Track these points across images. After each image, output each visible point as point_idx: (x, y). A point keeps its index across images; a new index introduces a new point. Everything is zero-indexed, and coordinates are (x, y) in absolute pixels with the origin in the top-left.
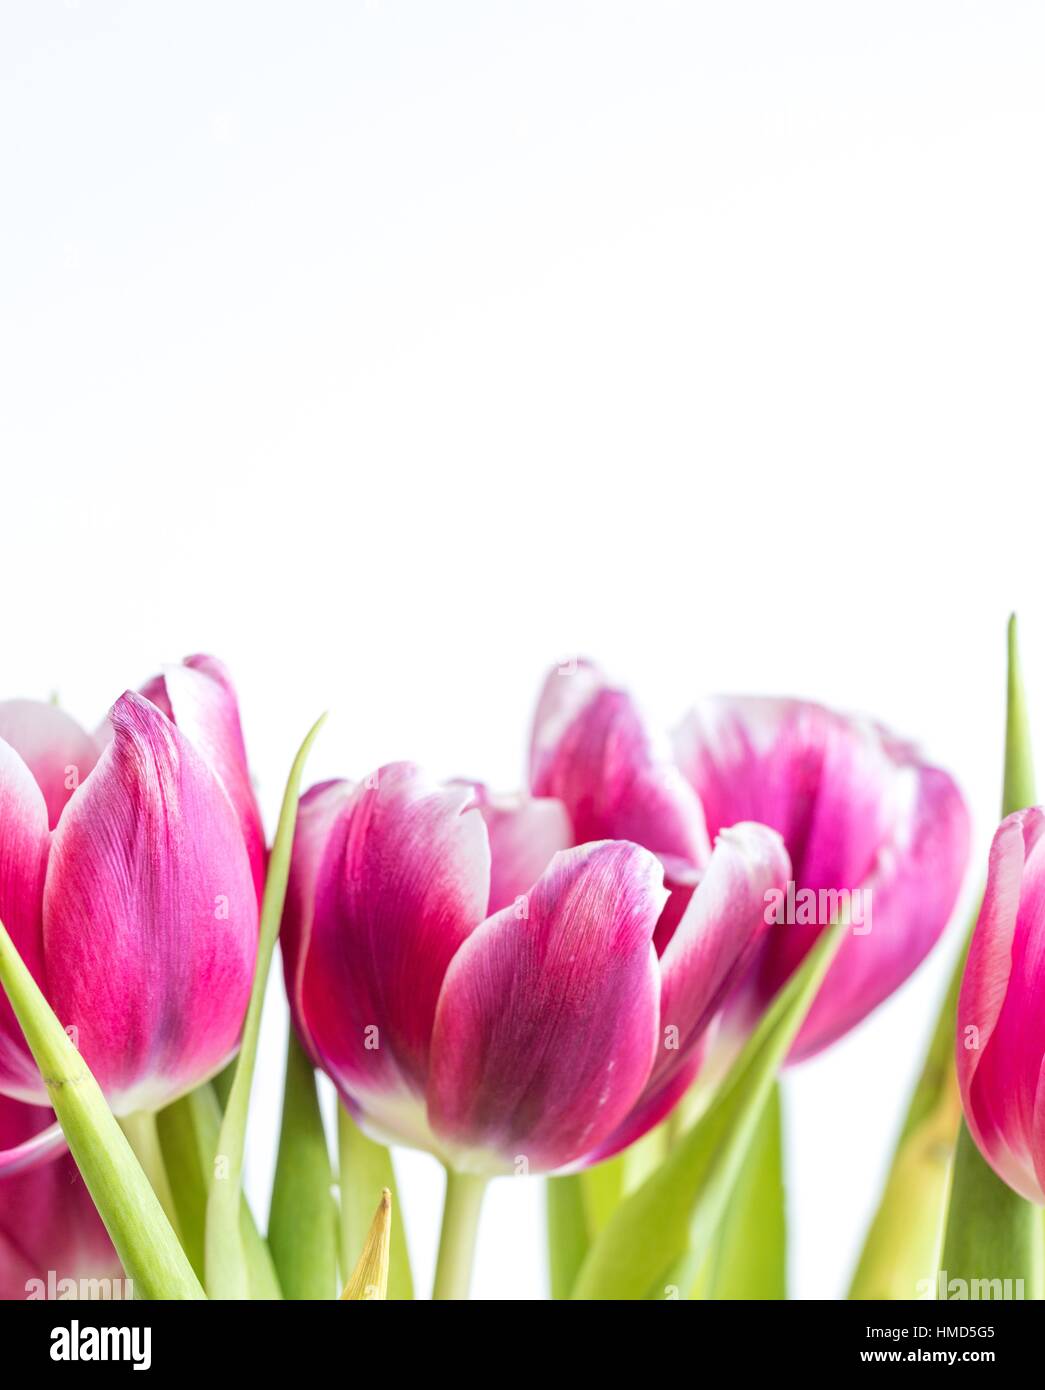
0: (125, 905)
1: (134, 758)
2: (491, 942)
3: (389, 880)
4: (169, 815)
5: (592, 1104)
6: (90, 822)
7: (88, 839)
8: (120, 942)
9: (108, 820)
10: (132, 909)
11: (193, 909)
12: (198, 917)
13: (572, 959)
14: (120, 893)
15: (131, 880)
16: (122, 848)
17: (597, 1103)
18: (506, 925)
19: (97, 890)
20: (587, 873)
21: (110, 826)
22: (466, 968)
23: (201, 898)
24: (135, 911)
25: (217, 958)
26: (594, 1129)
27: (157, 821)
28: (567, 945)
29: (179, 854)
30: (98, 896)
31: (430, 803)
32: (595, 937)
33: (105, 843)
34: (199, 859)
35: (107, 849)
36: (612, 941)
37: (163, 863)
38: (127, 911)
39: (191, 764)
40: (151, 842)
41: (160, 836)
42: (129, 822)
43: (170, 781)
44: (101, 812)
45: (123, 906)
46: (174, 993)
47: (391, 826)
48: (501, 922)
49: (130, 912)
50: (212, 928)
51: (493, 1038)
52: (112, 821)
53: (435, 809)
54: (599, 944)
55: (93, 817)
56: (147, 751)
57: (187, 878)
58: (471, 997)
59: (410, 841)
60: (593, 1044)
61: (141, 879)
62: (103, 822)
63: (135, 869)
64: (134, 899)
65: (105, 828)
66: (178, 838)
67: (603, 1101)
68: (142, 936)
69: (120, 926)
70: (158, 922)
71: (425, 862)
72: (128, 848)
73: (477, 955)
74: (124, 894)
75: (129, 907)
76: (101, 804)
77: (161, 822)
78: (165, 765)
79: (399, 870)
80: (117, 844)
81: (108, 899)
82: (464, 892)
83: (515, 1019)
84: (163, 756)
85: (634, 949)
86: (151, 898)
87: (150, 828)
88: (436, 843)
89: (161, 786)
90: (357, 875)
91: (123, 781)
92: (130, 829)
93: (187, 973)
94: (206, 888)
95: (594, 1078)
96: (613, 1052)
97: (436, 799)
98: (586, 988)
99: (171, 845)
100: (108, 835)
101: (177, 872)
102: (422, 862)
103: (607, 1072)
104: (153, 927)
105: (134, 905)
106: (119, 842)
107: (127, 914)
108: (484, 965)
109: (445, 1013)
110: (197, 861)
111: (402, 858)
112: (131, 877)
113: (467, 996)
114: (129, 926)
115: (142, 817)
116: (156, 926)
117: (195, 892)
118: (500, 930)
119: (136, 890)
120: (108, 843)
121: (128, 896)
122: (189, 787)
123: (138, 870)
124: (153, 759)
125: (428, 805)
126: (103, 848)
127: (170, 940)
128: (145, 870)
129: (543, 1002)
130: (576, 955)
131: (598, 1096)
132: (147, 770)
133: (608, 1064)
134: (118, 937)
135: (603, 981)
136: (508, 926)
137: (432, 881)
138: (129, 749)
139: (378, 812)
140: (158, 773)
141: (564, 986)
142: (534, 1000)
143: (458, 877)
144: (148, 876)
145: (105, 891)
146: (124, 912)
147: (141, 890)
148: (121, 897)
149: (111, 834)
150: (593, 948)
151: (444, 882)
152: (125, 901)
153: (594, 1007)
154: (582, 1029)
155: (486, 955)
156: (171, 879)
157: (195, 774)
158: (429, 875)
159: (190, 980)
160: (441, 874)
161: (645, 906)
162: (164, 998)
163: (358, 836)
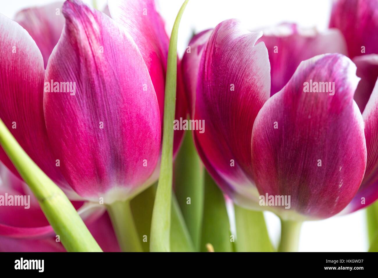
0: (80, 105)
1: (73, 31)
2: (271, 110)
3: (224, 80)
4: (96, 58)
5: (335, 187)
6: (59, 64)
7: (59, 73)
8: (80, 123)
9: (67, 63)
10: (84, 107)
11: (117, 104)
12: (120, 108)
13: (310, 117)
14: (77, 99)
15: (82, 92)
16: (75, 77)
17: (338, 187)
18: (277, 101)
19: (65, 98)
20: (314, 72)
21: (68, 65)
22: (261, 124)
23: (121, 98)
24: (85, 107)
25: (134, 127)
26: (340, 199)
27: (90, 62)
28: (306, 110)
29: (104, 77)
30: (66, 101)
31: (241, 40)
32: (320, 105)
33: (66, 74)
34: (117, 79)
35: (68, 78)
36: (329, 106)
37: (96, 83)
38: (81, 107)
39: (109, 31)
40: (88, 72)
41: (93, 69)
42: (76, 64)
43: (95, 41)
44: (63, 59)
45: (79, 106)
46: (114, 146)
47: (222, 53)
48: (275, 100)
49: (83, 108)
50: (128, 113)
51: (278, 158)
52: (68, 63)
53: (243, 43)
54: (322, 109)
55: (60, 62)
56: (80, 27)
57: (111, 89)
58: (265, 139)
59: (231, 60)
60: (329, 159)
61: (86, 91)
62: (64, 64)
63: (83, 87)
64: (85, 102)
65: (66, 67)
66: (103, 69)
67: (340, 186)
68: (91, 119)
69: (79, 116)
70: (99, 112)
71: (239, 71)
72: (78, 77)
73: (265, 116)
74: (79, 99)
75: (82, 105)
76: (63, 55)
77: (92, 62)
78: (91, 33)
79: (227, 75)
80: (72, 74)
81: (71, 102)
82: (258, 84)
83: (286, 149)
84: (90, 29)
85: (342, 110)
86: (93, 100)
87: (87, 66)
88: (244, 60)
89: (90, 44)
90: (209, 79)
91: (70, 42)
92: (77, 66)
93: (119, 136)
94: (122, 93)
95: (333, 175)
96: (340, 161)
97: (244, 38)
98: (319, 131)
99: (99, 73)
100: (67, 70)
101: (105, 86)
102: (238, 70)
103: (339, 172)
104: (96, 114)
105: (85, 105)
106: (73, 74)
107: (82, 109)
108: (269, 122)
109: (255, 147)
110: (116, 80)
111: (228, 69)
112: (81, 91)
113: (263, 138)
114: (83, 115)
115: (82, 60)
116: (98, 114)
117: (117, 95)
118: (275, 104)
119: (85, 97)
120: (68, 75)
121: (81, 100)
122: (109, 43)
123: (84, 87)
124: (84, 31)
125: (240, 41)
126: (65, 77)
127: (106, 121)
128: (88, 87)
129: (298, 140)
130: (311, 115)
131: (337, 184)
132: (82, 36)
133: (339, 168)
134: (79, 121)
135: (328, 127)
136: (278, 102)
137: (243, 80)
138: (71, 26)
139: (216, 46)
140: (88, 38)
141: (307, 131)
142: (294, 139)
143: (255, 77)
144: (90, 89)
145: (69, 99)
146: (80, 109)
147: (87, 97)
148: (77, 101)
149: (69, 70)
150: (320, 111)
151: (248, 80)
152: (80, 102)
153: (325, 140)
154: (320, 152)
155: (269, 116)
156: (102, 90)
157: (112, 36)
158: (242, 77)
159: (121, 139)
160: (248, 76)
161: (346, 87)
162: (109, 149)
163: (209, 59)
